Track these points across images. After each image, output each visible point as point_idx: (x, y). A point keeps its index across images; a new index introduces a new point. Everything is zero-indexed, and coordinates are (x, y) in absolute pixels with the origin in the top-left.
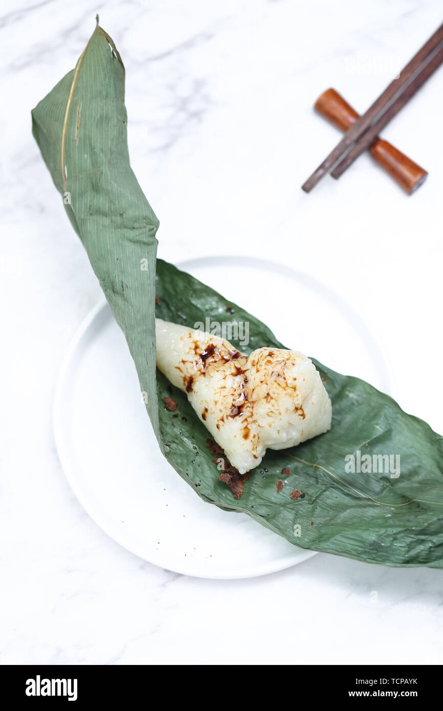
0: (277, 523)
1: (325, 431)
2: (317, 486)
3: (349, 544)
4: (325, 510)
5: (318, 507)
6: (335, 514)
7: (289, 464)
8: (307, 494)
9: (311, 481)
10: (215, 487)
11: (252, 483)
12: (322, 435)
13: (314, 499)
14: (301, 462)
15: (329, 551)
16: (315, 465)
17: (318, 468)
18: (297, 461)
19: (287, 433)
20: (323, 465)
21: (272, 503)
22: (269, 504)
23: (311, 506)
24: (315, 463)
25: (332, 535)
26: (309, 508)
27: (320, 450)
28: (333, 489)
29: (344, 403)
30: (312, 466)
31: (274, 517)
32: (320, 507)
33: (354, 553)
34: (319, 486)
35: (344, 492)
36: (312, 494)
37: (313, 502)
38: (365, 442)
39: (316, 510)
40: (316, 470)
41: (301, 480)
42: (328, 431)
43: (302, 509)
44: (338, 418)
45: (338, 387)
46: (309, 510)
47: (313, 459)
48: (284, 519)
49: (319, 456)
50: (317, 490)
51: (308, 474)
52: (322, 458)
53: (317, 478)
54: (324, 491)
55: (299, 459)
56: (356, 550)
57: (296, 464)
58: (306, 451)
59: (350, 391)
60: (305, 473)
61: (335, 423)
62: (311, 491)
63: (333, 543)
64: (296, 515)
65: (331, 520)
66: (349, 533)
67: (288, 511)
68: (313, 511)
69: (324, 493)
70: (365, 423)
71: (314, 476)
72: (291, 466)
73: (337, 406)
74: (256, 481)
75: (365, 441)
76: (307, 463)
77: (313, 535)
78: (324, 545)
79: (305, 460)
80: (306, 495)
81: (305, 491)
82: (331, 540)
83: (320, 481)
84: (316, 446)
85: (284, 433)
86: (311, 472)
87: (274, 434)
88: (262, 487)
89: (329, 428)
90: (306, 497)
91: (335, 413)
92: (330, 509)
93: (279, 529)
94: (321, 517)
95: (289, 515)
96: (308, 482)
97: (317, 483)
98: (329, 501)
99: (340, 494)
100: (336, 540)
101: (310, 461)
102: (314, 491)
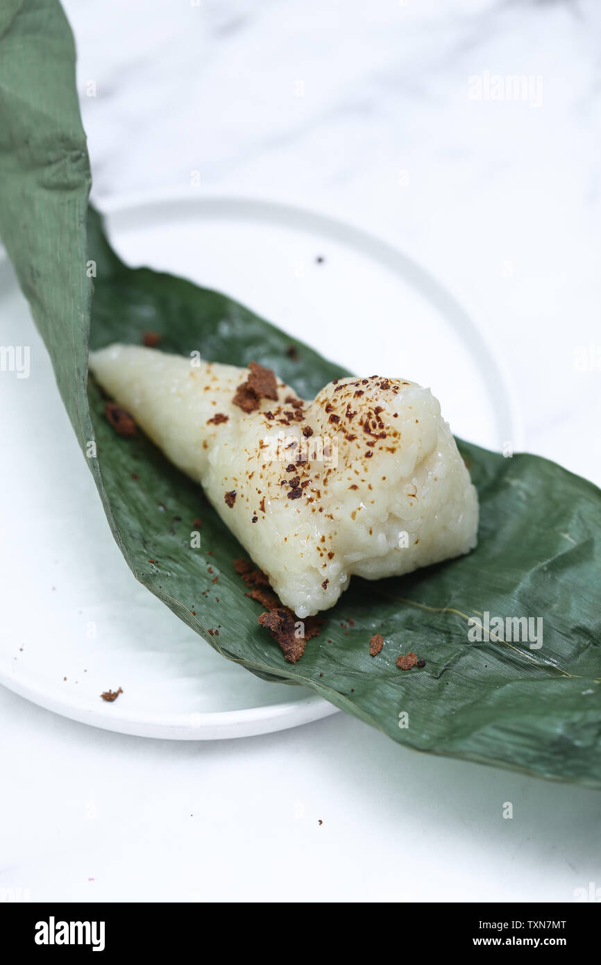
0: (368, 704)
1: (465, 550)
2: (449, 645)
3: (509, 744)
4: (464, 688)
5: (449, 683)
6: (483, 693)
7: (395, 613)
8: (430, 662)
9: (438, 640)
10: (249, 638)
11: (324, 640)
12: (461, 557)
13: (443, 668)
14: (418, 608)
15: (470, 756)
16: (445, 610)
17: (452, 613)
18: (412, 606)
19: (388, 537)
20: (461, 609)
21: (360, 672)
22: (353, 673)
23: (436, 682)
24: (445, 605)
25: (476, 727)
26: (431, 685)
27: (456, 584)
28: (480, 651)
29: (502, 500)
30: (440, 612)
31: (364, 694)
32: (453, 682)
33: (520, 761)
34: (454, 645)
35: (501, 655)
36: (439, 661)
37: (441, 674)
38: (543, 564)
39: (446, 688)
40: (446, 618)
41: (419, 638)
42: (472, 551)
43: (418, 686)
44: (491, 525)
45: (491, 473)
46: (432, 688)
47: (442, 600)
48: (383, 699)
49: (454, 593)
50: (450, 653)
51: (433, 628)
52: (458, 597)
53: (448, 633)
54: (463, 654)
55: (415, 604)
56: (524, 756)
57: (410, 612)
58: (429, 588)
59: (513, 477)
60: (425, 626)
61: (485, 535)
62: (437, 656)
63: (479, 742)
64: (407, 694)
65: (474, 703)
66: (512, 722)
67: (391, 686)
68: (440, 689)
69: (463, 659)
70: (541, 531)
71: (442, 628)
72: (398, 617)
73: (489, 505)
74: (331, 637)
75: (541, 562)
76: (430, 608)
77: (438, 729)
78: (461, 745)
79: (427, 605)
80: (427, 664)
81: (428, 656)
82: (475, 735)
83: (455, 636)
84: (448, 578)
85: (380, 535)
86: (438, 622)
87: (362, 535)
88: (341, 648)
89: (473, 544)
90: (428, 665)
91: (484, 515)
92: (474, 686)
93: (373, 715)
94: (456, 700)
95: (393, 693)
96: (431, 642)
97: (450, 640)
98: (471, 673)
99: (494, 660)
100: (483, 735)
101: (437, 605)
102: (443, 656)
